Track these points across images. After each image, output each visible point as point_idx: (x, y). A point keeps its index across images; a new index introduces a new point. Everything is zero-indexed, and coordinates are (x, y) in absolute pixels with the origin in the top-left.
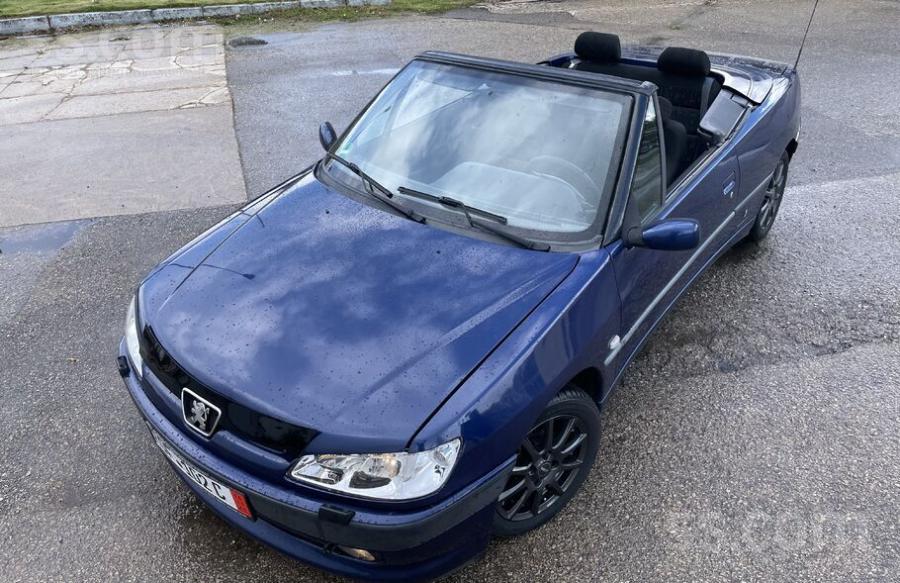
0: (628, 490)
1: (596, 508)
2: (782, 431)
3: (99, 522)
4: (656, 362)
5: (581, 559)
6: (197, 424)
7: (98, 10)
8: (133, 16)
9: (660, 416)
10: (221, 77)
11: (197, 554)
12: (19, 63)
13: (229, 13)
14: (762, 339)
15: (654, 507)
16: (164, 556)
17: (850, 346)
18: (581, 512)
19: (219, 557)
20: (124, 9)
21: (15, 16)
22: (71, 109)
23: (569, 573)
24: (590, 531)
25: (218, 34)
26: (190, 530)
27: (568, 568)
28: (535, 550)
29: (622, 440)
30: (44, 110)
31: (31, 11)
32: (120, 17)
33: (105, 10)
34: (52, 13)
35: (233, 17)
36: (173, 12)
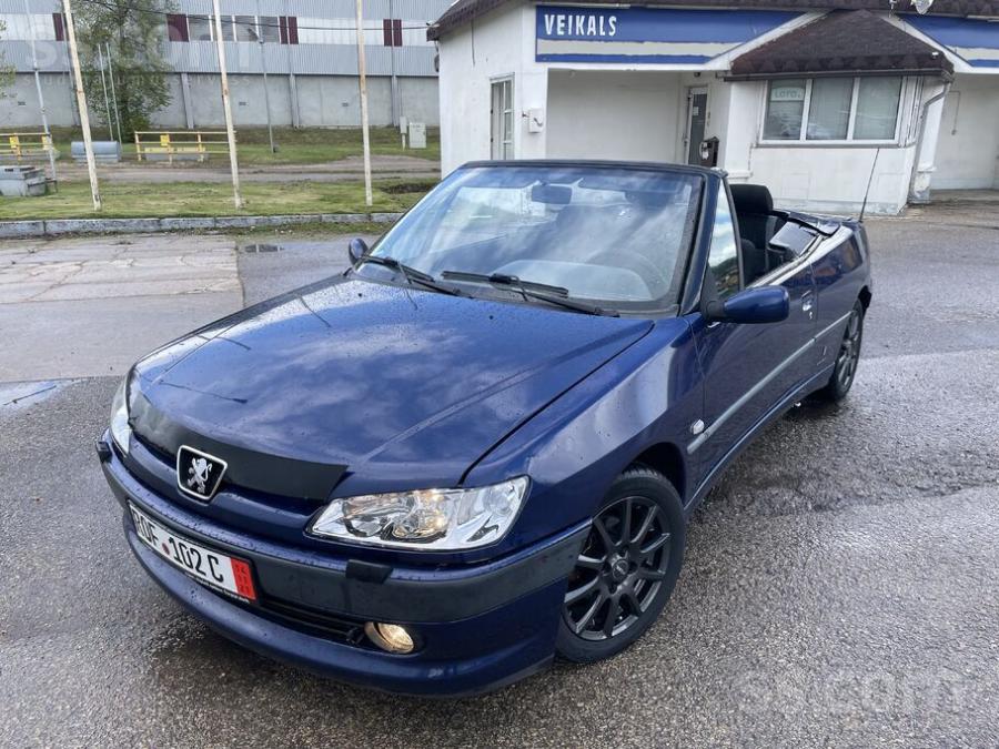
0: (720, 621)
1: (683, 638)
2: (897, 564)
3: (49, 655)
4: (737, 502)
5: (669, 688)
6: (195, 487)
7: (101, 217)
8: (139, 223)
9: (750, 551)
10: (233, 272)
11: (174, 687)
12: (7, 260)
13: (243, 224)
14: (857, 483)
15: (755, 637)
16: (130, 690)
17: (960, 489)
18: (665, 642)
19: (203, 690)
20: (129, 217)
21: (7, 219)
22: (61, 293)
23: (656, 703)
24: (679, 659)
25: (229, 242)
26: (168, 662)
27: (655, 698)
28: (610, 680)
29: (706, 573)
30: (29, 294)
31: (26, 215)
32: (124, 224)
33: (109, 217)
34: (49, 218)
35: (248, 228)
36: (182, 222)
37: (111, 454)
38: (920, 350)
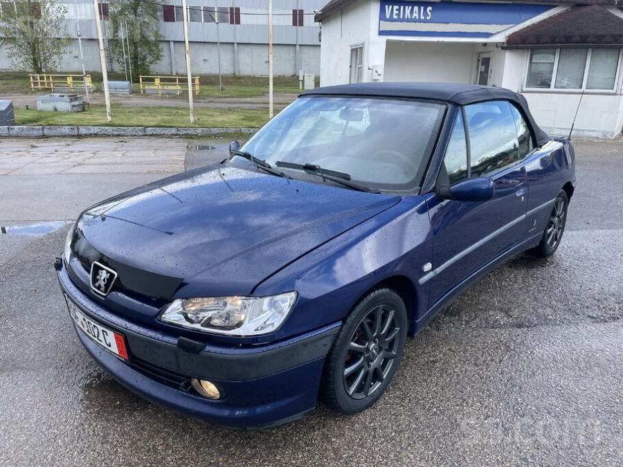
0: (437, 393)
1: (409, 402)
2: (564, 365)
3: (20, 383)
4: (465, 318)
5: (393, 434)
6: (99, 288)
7: (111, 126)
8: (133, 130)
9: (466, 350)
10: (181, 161)
11: (88, 408)
12: (53, 149)
13: (194, 133)
14: (549, 311)
15: (457, 405)
16: (62, 408)
17: (618, 319)
18: (397, 404)
19: (104, 411)
20: (127, 126)
21: (56, 125)
22: (79, 170)
23: (383, 443)
24: (403, 416)
25: (183, 143)
26: (87, 393)
27: (383, 440)
28: (356, 425)
29: (434, 362)
30: (60, 169)
31: (67, 123)
32: (124, 130)
33: (115, 126)
34: (81, 125)
35: (197, 135)
36: (158, 131)
37: (62, 266)
38: (610, 227)
